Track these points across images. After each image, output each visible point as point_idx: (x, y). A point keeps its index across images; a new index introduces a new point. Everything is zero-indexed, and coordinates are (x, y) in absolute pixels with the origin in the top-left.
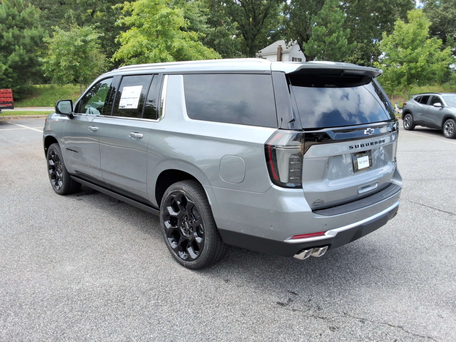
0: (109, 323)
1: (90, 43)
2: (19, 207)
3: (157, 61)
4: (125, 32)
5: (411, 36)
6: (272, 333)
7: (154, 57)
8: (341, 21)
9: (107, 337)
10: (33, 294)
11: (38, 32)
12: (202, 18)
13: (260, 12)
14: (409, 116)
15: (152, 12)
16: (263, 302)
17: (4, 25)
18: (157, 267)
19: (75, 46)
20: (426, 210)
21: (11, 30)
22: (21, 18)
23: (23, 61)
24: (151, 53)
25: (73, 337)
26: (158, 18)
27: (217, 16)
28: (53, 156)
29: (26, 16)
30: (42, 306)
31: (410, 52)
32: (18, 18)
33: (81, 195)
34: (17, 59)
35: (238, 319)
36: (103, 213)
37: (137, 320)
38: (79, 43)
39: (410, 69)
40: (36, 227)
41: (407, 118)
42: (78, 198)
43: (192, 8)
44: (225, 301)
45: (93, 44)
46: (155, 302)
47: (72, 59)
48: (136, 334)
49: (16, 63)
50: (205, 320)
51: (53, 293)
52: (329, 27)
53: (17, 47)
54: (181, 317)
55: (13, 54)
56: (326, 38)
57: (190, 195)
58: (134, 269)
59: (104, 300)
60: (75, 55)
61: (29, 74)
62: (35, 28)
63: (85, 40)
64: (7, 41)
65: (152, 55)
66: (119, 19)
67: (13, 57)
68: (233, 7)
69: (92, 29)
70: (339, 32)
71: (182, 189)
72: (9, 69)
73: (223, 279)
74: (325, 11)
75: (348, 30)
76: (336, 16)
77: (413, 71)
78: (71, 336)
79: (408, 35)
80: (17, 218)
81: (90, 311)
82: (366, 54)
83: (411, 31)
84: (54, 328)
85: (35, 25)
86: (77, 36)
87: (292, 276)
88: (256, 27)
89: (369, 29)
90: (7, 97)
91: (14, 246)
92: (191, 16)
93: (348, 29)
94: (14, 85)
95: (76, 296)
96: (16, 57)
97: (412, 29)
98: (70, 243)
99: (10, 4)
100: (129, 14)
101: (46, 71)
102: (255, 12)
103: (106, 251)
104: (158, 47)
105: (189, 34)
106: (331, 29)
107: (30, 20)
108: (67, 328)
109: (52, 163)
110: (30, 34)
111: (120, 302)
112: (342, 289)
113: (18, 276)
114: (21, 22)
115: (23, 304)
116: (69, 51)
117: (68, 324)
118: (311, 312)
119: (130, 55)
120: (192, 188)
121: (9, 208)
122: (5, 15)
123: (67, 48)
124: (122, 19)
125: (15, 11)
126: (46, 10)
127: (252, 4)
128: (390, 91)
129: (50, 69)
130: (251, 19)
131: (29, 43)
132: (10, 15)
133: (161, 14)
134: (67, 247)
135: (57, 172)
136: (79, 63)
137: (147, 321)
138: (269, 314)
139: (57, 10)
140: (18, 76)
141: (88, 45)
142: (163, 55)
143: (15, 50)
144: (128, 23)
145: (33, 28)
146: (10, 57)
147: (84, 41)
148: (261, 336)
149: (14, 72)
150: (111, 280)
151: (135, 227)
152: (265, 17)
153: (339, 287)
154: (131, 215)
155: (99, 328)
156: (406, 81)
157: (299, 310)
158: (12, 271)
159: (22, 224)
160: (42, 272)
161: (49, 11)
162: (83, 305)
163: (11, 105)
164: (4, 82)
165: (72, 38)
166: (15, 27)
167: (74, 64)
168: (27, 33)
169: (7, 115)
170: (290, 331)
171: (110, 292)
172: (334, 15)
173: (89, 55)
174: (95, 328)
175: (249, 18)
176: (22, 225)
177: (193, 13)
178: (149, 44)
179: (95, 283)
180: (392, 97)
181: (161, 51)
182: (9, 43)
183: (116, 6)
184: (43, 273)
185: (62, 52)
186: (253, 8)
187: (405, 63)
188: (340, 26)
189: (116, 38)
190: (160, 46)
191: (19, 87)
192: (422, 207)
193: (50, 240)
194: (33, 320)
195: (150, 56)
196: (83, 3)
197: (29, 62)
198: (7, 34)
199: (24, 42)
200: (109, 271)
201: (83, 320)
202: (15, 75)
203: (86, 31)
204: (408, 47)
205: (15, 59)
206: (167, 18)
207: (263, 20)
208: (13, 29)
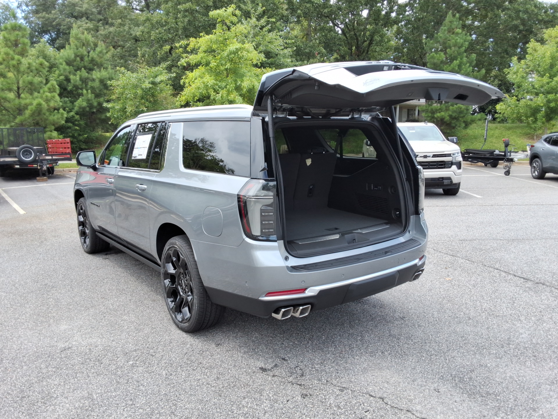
0: (78, 380)
1: (159, 85)
2: (41, 266)
3: (225, 103)
4: (192, 72)
5: (549, 61)
6: (237, 397)
7: (220, 99)
8: (464, 45)
9: (70, 392)
10: (19, 350)
11: (108, 73)
12: (286, 51)
13: (365, 39)
14: (538, 162)
15: (222, 49)
16: (244, 367)
17: (71, 67)
18: (153, 329)
19: (143, 89)
20: (498, 275)
21: (78, 72)
22: (90, 59)
23: (91, 106)
24: (217, 95)
25: (38, 390)
26: (226, 55)
27: (309, 47)
28: (81, 211)
29: (95, 56)
30: (21, 362)
31: (547, 81)
32: (86, 59)
33: (110, 254)
34: (85, 104)
35: (210, 382)
36: (124, 273)
37: (106, 379)
38: (147, 85)
39: (549, 101)
40: (49, 286)
41: (535, 163)
42: (105, 257)
43: (275, 40)
44: (206, 365)
45: (162, 85)
46: (133, 363)
47: (140, 104)
48: (99, 391)
49: (84, 108)
50: (175, 382)
51: (37, 350)
52: (448, 52)
53: (85, 91)
54: (152, 378)
55: (80, 99)
56: (445, 66)
57: (182, 250)
58: (128, 330)
59: (83, 359)
60: (142, 98)
61: (98, 121)
62: (105, 69)
63: (154, 81)
64: (74, 85)
65: (219, 96)
66: (183, 58)
67: (81, 103)
68: (328, 35)
69: (162, 69)
70: (461, 59)
71: (176, 244)
72: (75, 115)
73: (215, 343)
74: (443, 33)
75: (474, 56)
76: (457, 39)
77: (552, 105)
78: (36, 389)
79: (544, 59)
80: (34, 277)
81: (65, 368)
82: (504, 84)
83: (548, 54)
84: (24, 381)
85: (105, 65)
86: (146, 77)
87: (292, 342)
88: (360, 57)
89: (504, 53)
90: (65, 148)
91: (19, 305)
92: (272, 49)
93: (474, 54)
94: (81, 133)
95: (58, 353)
96: (83, 103)
97: (549, 52)
98: (76, 303)
99: (78, 44)
100: (194, 51)
101: (111, 117)
102: (357, 39)
103: (108, 312)
104: (226, 88)
105: (263, 71)
106: (451, 55)
107: (98, 60)
108: (36, 382)
109: (82, 219)
110: (99, 76)
111: (98, 361)
112: (340, 357)
113: (11, 333)
114: (89, 63)
115: (5, 359)
116: (136, 94)
117: (39, 378)
118: (291, 379)
119: (196, 98)
120: (184, 243)
121: (31, 267)
122: (73, 56)
123: (134, 91)
124: (186, 57)
125: (83, 51)
126: (119, 48)
127: (354, 29)
128: (533, 130)
129: (115, 116)
130: (354, 48)
131: (98, 86)
132: (78, 56)
133: (229, 50)
134: (71, 307)
135: (86, 229)
136: (146, 107)
137: (116, 380)
138: (245, 378)
139: (131, 48)
140: (86, 124)
141: (158, 87)
142: (231, 97)
143: (82, 95)
144: (193, 62)
145: (102, 69)
146: (77, 102)
147: (153, 83)
148: (224, 400)
149: (81, 119)
150: (100, 340)
151: (150, 288)
152: (370, 44)
153: (337, 355)
154: (152, 275)
155: (67, 384)
156: (544, 117)
157: (280, 376)
158: (7, 328)
159: (37, 282)
160: (36, 329)
161: (122, 49)
162: (61, 362)
163: (68, 156)
164: (70, 130)
165: (140, 79)
166: (83, 69)
167: (141, 110)
168: (97, 74)
169: (68, 167)
170: (257, 396)
171: (93, 351)
172: (455, 38)
173: (158, 98)
174: (63, 383)
175: (351, 47)
176: (36, 284)
177: (275, 46)
178: (217, 84)
179: (83, 343)
180: (535, 137)
181: (229, 93)
182: (76, 87)
183: (180, 44)
184: (37, 331)
185: (128, 96)
186: (355, 34)
187: (541, 95)
188: (463, 51)
189: (182, 79)
190: (228, 86)
191: (86, 136)
192: (496, 271)
193: (58, 299)
194: (7, 374)
195: (216, 99)
196: (158, 39)
197: (98, 107)
198: (74, 77)
199: (93, 85)
200: (101, 331)
201: (54, 376)
202: (82, 123)
203: (155, 71)
204: (545, 75)
205: (83, 104)
206: (237, 54)
207: (368, 48)
208: (80, 72)
